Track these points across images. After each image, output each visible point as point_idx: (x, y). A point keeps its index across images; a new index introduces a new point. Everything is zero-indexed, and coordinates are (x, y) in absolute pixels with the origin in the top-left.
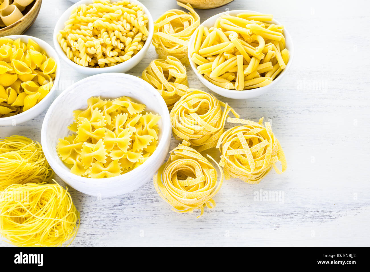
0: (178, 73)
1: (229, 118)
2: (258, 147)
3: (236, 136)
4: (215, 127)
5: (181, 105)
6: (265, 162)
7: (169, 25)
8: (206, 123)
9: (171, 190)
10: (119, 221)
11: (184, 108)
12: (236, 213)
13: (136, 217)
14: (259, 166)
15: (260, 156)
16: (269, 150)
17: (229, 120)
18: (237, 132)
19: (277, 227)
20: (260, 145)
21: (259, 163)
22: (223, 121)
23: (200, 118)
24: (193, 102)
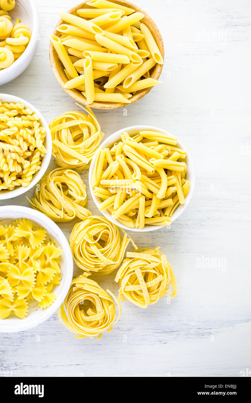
0: (78, 196)
1: (128, 253)
2: (153, 283)
3: (134, 271)
4: (113, 260)
5: (83, 238)
6: (159, 297)
7: (67, 130)
8: (106, 258)
9: (74, 325)
10: (26, 338)
11: (85, 240)
12: (130, 330)
13: (41, 334)
14: (153, 299)
15: (155, 290)
16: (164, 285)
17: (128, 255)
18: (135, 267)
19: (165, 343)
20: (156, 281)
21: (154, 297)
22: (122, 254)
23: (100, 253)
24: (94, 233)
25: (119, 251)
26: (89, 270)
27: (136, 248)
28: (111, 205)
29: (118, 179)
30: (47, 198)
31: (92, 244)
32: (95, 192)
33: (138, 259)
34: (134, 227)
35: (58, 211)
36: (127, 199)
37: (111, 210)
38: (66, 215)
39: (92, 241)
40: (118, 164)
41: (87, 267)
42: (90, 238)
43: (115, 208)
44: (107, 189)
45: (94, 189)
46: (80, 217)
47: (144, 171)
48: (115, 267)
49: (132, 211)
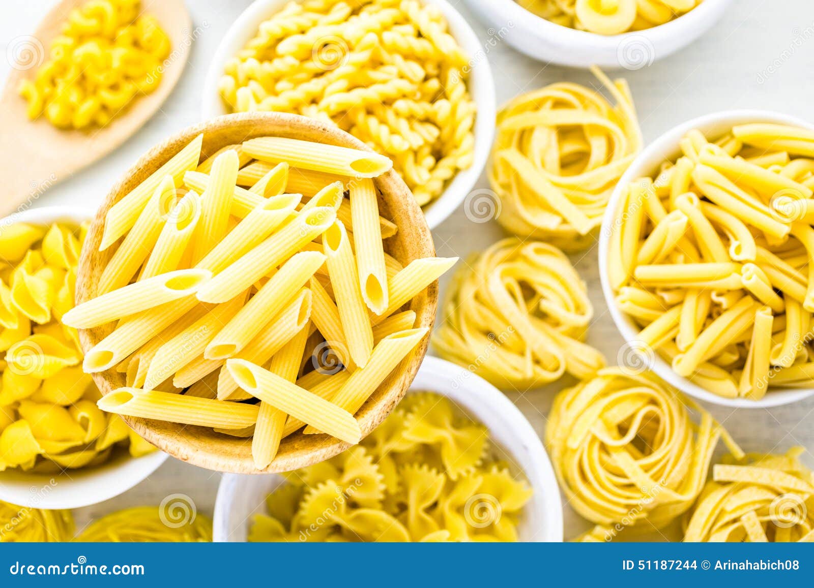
0: (567, 314)
1: (716, 467)
3: (738, 519)
4: (676, 490)
5: (589, 432)
11: (594, 439)
17: (719, 474)
18: (739, 507)
22: (702, 470)
23: (641, 472)
24: (619, 415)
25: (692, 465)
26: (608, 520)
27: (740, 454)
28: (671, 335)
29: (686, 261)
30: (483, 324)
31: (617, 449)
32: (624, 302)
33: (745, 486)
34: (736, 394)
35: (514, 359)
36: (710, 317)
37: (670, 352)
38: (538, 369)
39: (615, 439)
40: (684, 220)
41: (605, 512)
42: (609, 429)
43: (682, 344)
44: (652, 290)
45: (617, 293)
46: (577, 370)
47: (760, 236)
48: (681, 509)
49: (729, 349)
